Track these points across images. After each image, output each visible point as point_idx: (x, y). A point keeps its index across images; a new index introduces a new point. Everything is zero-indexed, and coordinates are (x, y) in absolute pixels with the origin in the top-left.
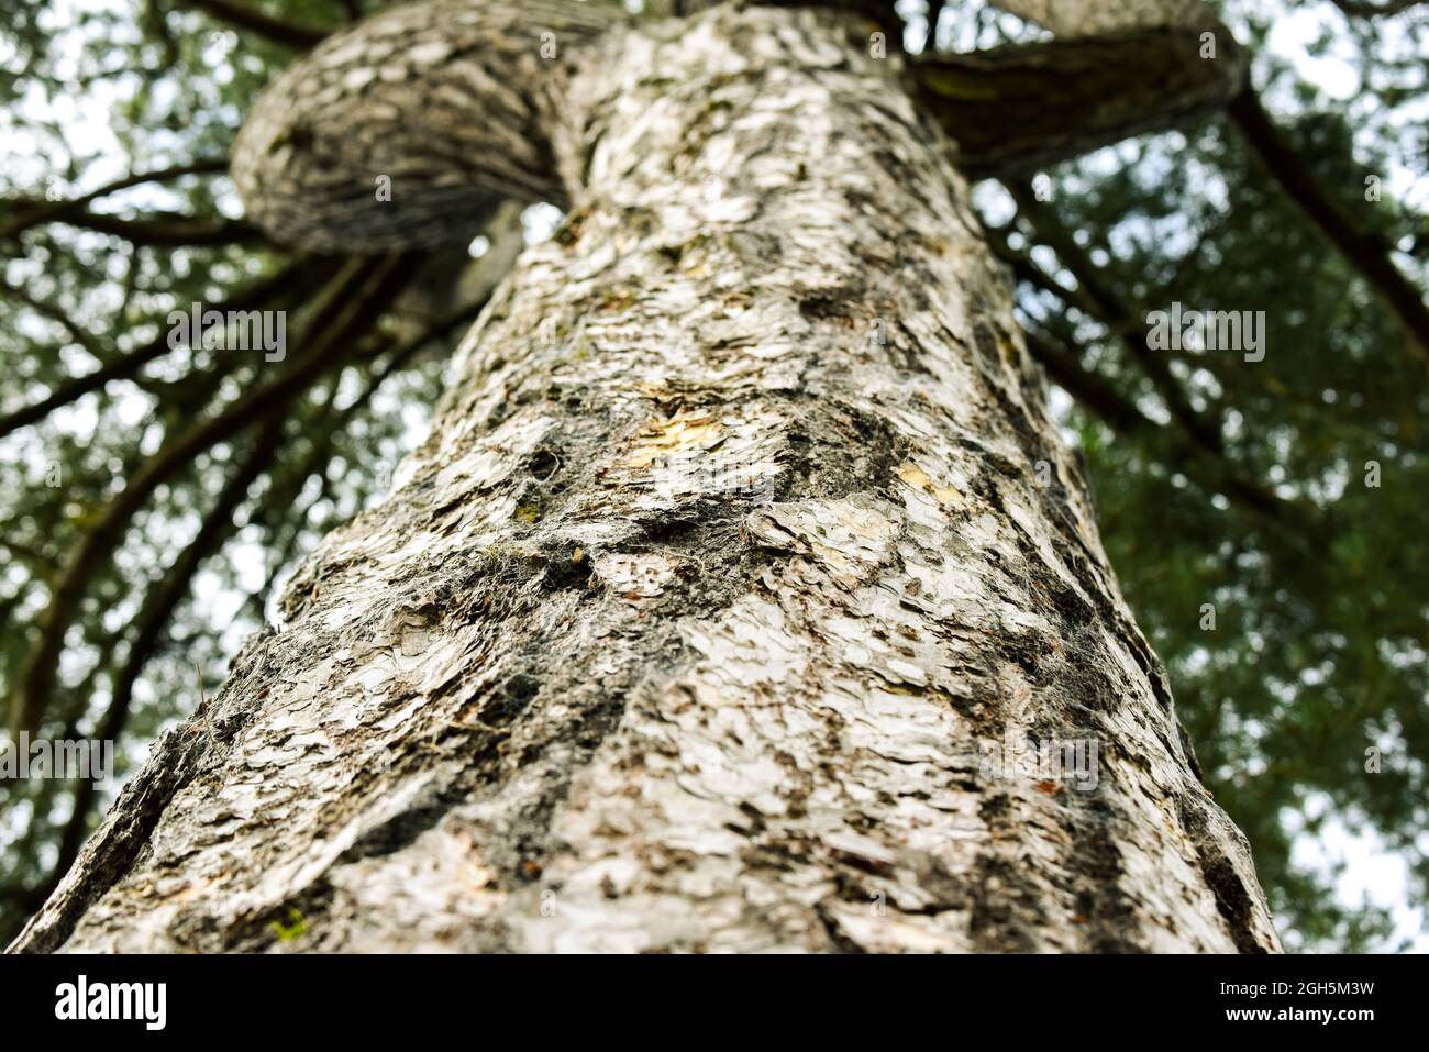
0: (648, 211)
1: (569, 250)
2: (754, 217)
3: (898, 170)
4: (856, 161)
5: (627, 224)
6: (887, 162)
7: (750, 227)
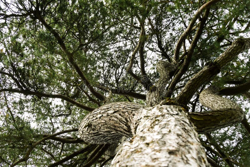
0: (144, 137)
1: (131, 143)
2: (162, 138)
3: (186, 131)
4: (179, 129)
5: (141, 139)
6: (184, 130)
7: (161, 140)
